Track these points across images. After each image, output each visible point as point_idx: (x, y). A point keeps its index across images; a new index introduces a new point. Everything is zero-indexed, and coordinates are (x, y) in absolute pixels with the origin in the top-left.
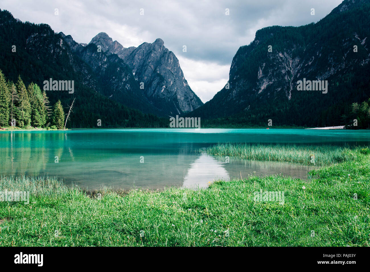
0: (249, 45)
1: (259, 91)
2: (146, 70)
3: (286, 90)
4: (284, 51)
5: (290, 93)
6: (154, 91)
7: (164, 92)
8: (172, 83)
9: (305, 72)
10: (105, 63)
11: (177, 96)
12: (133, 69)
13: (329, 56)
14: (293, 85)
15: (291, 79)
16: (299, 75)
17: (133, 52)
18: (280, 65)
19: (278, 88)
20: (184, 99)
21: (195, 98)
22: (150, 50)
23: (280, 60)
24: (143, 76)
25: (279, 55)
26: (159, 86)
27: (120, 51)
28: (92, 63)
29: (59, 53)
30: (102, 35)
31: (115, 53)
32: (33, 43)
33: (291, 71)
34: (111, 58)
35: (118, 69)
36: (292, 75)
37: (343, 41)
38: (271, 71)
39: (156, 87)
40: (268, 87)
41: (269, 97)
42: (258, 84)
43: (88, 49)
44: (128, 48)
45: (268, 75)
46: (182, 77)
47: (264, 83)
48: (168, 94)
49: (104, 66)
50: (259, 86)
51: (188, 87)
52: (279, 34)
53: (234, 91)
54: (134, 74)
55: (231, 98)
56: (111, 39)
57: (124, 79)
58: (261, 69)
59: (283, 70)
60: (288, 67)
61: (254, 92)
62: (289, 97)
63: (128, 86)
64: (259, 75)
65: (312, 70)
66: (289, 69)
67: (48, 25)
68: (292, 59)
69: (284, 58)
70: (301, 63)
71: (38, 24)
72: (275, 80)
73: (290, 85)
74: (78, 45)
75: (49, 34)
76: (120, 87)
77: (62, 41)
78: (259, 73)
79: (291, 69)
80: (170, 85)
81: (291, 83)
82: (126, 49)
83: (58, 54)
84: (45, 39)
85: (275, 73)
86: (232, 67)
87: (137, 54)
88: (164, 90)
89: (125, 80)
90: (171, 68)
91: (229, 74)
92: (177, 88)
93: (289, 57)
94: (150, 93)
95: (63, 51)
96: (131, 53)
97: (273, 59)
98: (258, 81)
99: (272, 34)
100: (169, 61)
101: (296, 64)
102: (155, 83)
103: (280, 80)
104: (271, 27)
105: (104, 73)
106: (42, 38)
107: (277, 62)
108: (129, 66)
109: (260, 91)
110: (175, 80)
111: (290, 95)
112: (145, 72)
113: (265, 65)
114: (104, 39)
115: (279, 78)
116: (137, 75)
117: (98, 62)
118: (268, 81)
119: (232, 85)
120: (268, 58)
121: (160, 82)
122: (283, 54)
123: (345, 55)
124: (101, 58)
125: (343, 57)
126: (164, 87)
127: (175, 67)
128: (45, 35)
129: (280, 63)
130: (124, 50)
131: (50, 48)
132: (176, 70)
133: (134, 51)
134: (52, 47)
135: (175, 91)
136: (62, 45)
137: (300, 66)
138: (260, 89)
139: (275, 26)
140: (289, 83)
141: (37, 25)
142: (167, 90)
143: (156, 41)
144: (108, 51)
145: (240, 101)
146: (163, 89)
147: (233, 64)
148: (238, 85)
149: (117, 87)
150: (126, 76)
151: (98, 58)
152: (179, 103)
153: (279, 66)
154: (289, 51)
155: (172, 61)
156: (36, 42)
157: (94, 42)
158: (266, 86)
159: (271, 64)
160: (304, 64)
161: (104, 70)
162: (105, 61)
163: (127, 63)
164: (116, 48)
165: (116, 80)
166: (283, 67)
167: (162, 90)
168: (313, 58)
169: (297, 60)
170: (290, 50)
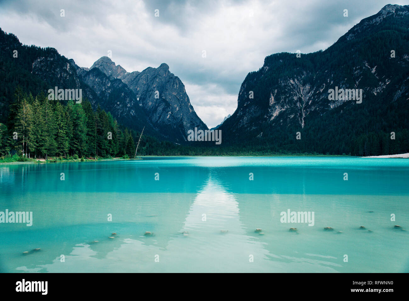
0: (258, 71)
1: (271, 118)
2: (150, 95)
3: (299, 117)
4: (295, 78)
5: (303, 120)
6: (160, 117)
7: (170, 118)
8: (177, 109)
9: (317, 100)
10: (109, 88)
11: (183, 122)
12: (137, 94)
13: (341, 84)
14: (305, 112)
15: (302, 106)
16: (310, 102)
17: (137, 77)
18: (292, 91)
19: (291, 115)
20: (190, 126)
21: (201, 124)
22: (154, 75)
23: (291, 87)
24: (148, 102)
25: (290, 82)
26: (164, 112)
27: (123, 76)
28: (95, 88)
29: (66, 77)
30: (104, 59)
31: (119, 78)
32: (40, 67)
33: (303, 98)
34: (115, 83)
35: (123, 94)
36: (303, 102)
37: (354, 68)
38: (283, 98)
39: (162, 113)
40: (281, 114)
41: (282, 124)
42: (270, 111)
43: (91, 74)
44: (132, 73)
45: (280, 102)
46: (188, 103)
47: (276, 110)
48: (173, 121)
49: (108, 91)
50: (271, 113)
51: (194, 113)
52: (288, 61)
53: (245, 118)
54: (138, 99)
55: (242, 124)
56: (114, 63)
57: (129, 104)
58: (273, 96)
59: (295, 97)
60: (299, 94)
61: (266, 119)
62: (303, 124)
63: (133, 112)
64: (270, 102)
65: (324, 97)
66: (300, 96)
67: (54, 49)
68: (302, 86)
69: (295, 85)
70: (312, 90)
71: (45, 48)
72: (287, 107)
73: (302, 112)
74: (81, 69)
75: (56, 58)
76: (125, 112)
77: (68, 65)
78: (271, 100)
79: (302, 96)
80: (176, 111)
81: (303, 110)
82: (129, 74)
83: (65, 79)
84: (52, 63)
85: (287, 100)
86: (241, 94)
87: (141, 78)
88: (170, 117)
89: (129, 106)
90: (176, 94)
91: (238, 100)
92: (183, 114)
93: (299, 84)
94: (156, 119)
95: (70, 75)
96: (135, 77)
97: (285, 86)
98: (270, 107)
99: (281, 61)
100: (175, 86)
101: (307, 91)
102: (160, 109)
103: (292, 106)
104: (280, 54)
105: (108, 98)
106: (49, 63)
107: (289, 89)
108: (133, 91)
109: (273, 118)
110: (181, 106)
111: (303, 122)
112: (150, 98)
113: (277, 91)
114: (106, 63)
115: (291, 105)
116: (141, 101)
117: (102, 87)
118: (280, 107)
119: (243, 111)
120: (280, 84)
121: (166, 107)
122: (294, 80)
123: (357, 82)
124: (105, 83)
125: (355, 85)
126: (170, 113)
127: (181, 93)
128: (51, 59)
129: (292, 90)
130: (127, 75)
131: (57, 72)
132: (181, 96)
133: (138, 75)
134: (59, 72)
135: (181, 117)
136: (69, 69)
137: (311, 93)
138: (272, 116)
139: (284, 52)
140: (301, 110)
141: (43, 49)
142: (173, 116)
143: (161, 66)
144: (111, 75)
145: (252, 128)
146: (169, 115)
147: (242, 90)
148: (248, 112)
149: (122, 113)
150: (131, 102)
151: (102, 83)
152: (185, 129)
153: (290, 92)
154: (299, 78)
155: (178, 86)
156: (42, 66)
157: (97, 66)
158: (279, 113)
159: (283, 91)
160: (315, 91)
161: (108, 95)
162: (109, 86)
163: (131, 88)
164: (119, 73)
165: (120, 105)
166: (294, 94)
167: (167, 116)
168: (324, 85)
169: (308, 87)
170: (301, 77)
